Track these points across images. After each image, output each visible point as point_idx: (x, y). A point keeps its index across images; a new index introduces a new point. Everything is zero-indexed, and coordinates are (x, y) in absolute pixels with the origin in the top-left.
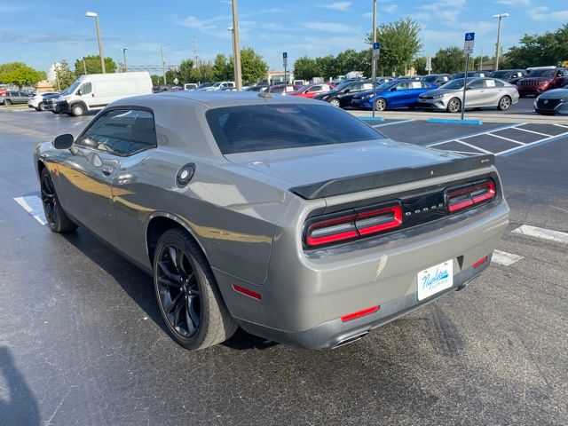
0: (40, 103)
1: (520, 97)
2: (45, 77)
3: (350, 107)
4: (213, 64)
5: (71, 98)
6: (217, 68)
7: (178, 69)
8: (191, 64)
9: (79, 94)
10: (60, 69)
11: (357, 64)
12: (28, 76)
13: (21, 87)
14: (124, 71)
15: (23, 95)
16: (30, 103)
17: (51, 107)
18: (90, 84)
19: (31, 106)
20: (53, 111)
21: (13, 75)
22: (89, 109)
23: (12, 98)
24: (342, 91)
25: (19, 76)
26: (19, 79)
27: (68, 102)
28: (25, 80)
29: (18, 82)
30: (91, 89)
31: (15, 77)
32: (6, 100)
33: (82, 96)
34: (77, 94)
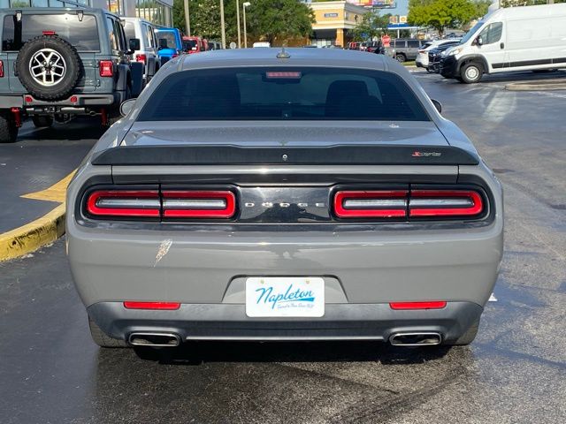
5: (463, 51)
9: (477, 43)
16: (419, 60)
19: (419, 65)
22: (491, 70)
25: (442, 10)
26: (440, 16)
27: (457, 57)
28: (449, 19)
29: (438, 22)
30: (500, 34)
31: (435, 12)
32: (397, 54)
33: (482, 46)
34: (473, 44)
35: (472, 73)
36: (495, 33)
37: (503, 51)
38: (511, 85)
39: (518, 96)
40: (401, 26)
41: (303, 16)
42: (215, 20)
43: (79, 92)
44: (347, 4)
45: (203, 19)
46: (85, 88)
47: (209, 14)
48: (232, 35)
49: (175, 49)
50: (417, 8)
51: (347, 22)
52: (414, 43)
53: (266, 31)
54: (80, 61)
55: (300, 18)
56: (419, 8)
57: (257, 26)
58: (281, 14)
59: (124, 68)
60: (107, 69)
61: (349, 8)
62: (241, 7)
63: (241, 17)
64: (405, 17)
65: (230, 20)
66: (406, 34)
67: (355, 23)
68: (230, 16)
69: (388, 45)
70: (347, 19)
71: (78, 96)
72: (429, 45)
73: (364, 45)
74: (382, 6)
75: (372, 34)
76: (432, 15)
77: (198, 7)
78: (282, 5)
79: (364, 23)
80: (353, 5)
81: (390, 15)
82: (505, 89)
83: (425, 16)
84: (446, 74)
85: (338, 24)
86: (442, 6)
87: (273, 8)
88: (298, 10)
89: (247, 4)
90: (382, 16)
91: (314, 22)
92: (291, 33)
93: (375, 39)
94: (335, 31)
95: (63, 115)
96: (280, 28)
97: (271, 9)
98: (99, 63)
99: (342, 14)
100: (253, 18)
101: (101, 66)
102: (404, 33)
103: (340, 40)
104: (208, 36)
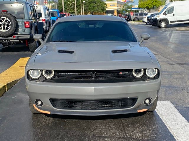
9: (165, 14)
16: (143, 20)
18: (173, 8)
22: (170, 23)
25: (150, 3)
26: (149, 5)
27: (158, 19)
28: (152, 6)
29: (148, 7)
30: (173, 11)
31: (147, 4)
32: (135, 18)
33: (167, 15)
34: (164, 14)
35: (163, 25)
36: (171, 10)
37: (174, 17)
38: (178, 28)
39: (181, 32)
40: (136, 9)
41: (103, 6)
42: (73, 7)
43: (17, 34)
44: (118, 1)
45: (69, 7)
46: (19, 32)
47: (71, 5)
48: (79, 12)
49: (57, 17)
50: (141, 3)
51: (118, 7)
52: (141, 14)
53: (90, 11)
54: (17, 22)
55: (102, 6)
56: (142, 2)
57: (87, 9)
58: (96, 5)
59: (34, 24)
60: (27, 25)
61: (118, 3)
62: (82, 3)
63: (82, 6)
64: (137, 6)
65: (78, 7)
66: (138, 11)
67: (120, 8)
68: (78, 6)
69: (133, 15)
70: (118, 6)
71: (16, 35)
72: (147, 15)
73: (124, 15)
74: (130, 2)
75: (126, 11)
76: (146, 5)
77: (67, 3)
78: (96, 2)
79: (124, 8)
80: (120, 2)
81: (132, 5)
82: (176, 30)
83: (144, 5)
84: (154, 25)
85: (115, 8)
86: (150, 2)
87: (93, 3)
88: (101, 4)
89: (84, 2)
90: (129, 5)
91: (107, 7)
92: (99, 11)
93: (127, 13)
94: (114, 10)
95: (11, 43)
96: (95, 10)
97: (92, 3)
98: (24, 23)
99: (116, 5)
100: (86, 7)
101: (25, 24)
102: (137, 11)
103: (115, 13)
104: (71, 13)
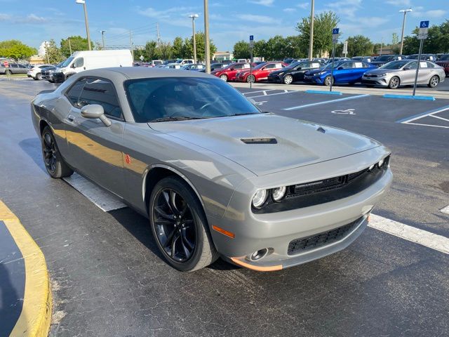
0: (37, 74)
1: (446, 77)
2: (36, 53)
3: (303, 82)
4: (172, 45)
5: (67, 70)
6: (175, 48)
7: (143, 48)
8: (154, 45)
9: (73, 67)
10: (49, 46)
11: (284, 47)
12: (23, 52)
13: (17, 60)
14: (100, 49)
15: (21, 66)
16: (28, 74)
17: (48, 77)
18: (83, 59)
19: (30, 76)
20: (50, 81)
21: (11, 50)
23: (12, 69)
24: (295, 69)
25: (16, 51)
27: (64, 73)
29: (15, 56)
36: (81, 62)
83: (8, 53)
